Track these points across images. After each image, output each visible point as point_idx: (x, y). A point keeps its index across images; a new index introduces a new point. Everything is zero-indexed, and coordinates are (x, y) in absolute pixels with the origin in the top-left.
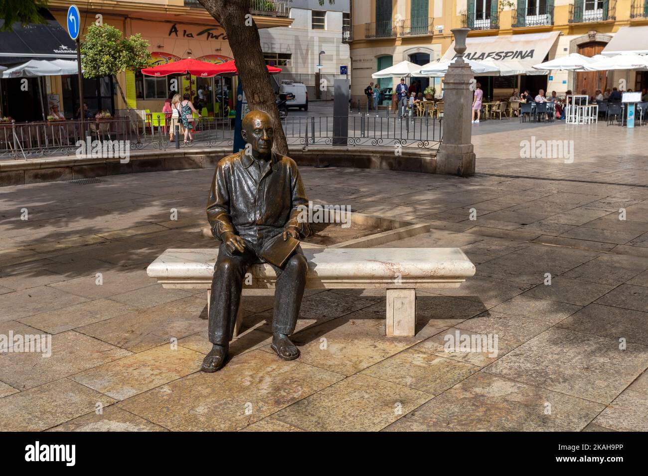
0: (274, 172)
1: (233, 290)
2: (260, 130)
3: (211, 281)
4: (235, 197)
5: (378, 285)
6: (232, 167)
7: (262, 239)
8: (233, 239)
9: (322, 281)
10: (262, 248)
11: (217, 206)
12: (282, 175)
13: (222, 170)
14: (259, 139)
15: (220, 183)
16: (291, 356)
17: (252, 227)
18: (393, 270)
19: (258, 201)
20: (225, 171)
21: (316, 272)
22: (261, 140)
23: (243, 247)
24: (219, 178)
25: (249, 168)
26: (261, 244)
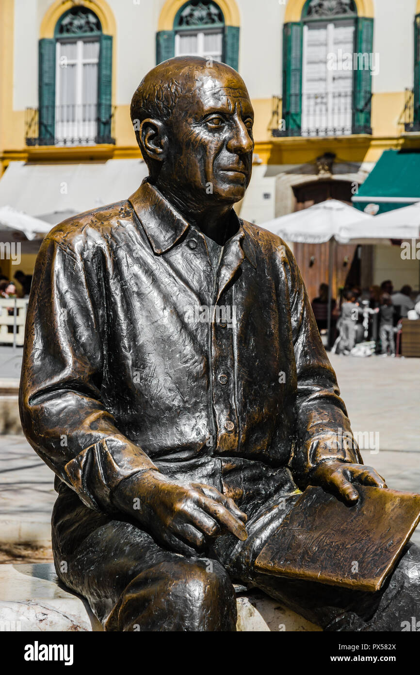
2: (223, 116)
4: (129, 355)
6: (110, 246)
11: (69, 385)
13: (73, 260)
14: (219, 151)
15: (72, 304)
17: (203, 460)
19: (217, 368)
20: (85, 261)
22: (225, 154)
24: (64, 286)
25: (173, 252)
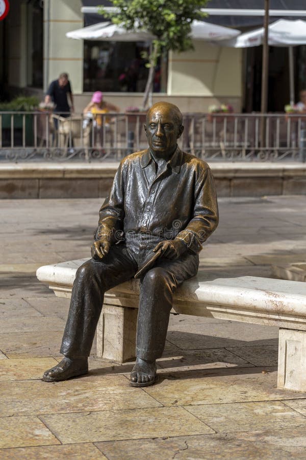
0: (173, 174)
1: (87, 298)
2: (156, 125)
3: (71, 290)
5: (266, 321)
7: (145, 250)
8: (97, 244)
9: (208, 308)
10: (144, 260)
11: (109, 208)
12: (182, 179)
16: (137, 383)
18: (275, 302)
21: (195, 295)
23: (104, 252)
26: (144, 255)
